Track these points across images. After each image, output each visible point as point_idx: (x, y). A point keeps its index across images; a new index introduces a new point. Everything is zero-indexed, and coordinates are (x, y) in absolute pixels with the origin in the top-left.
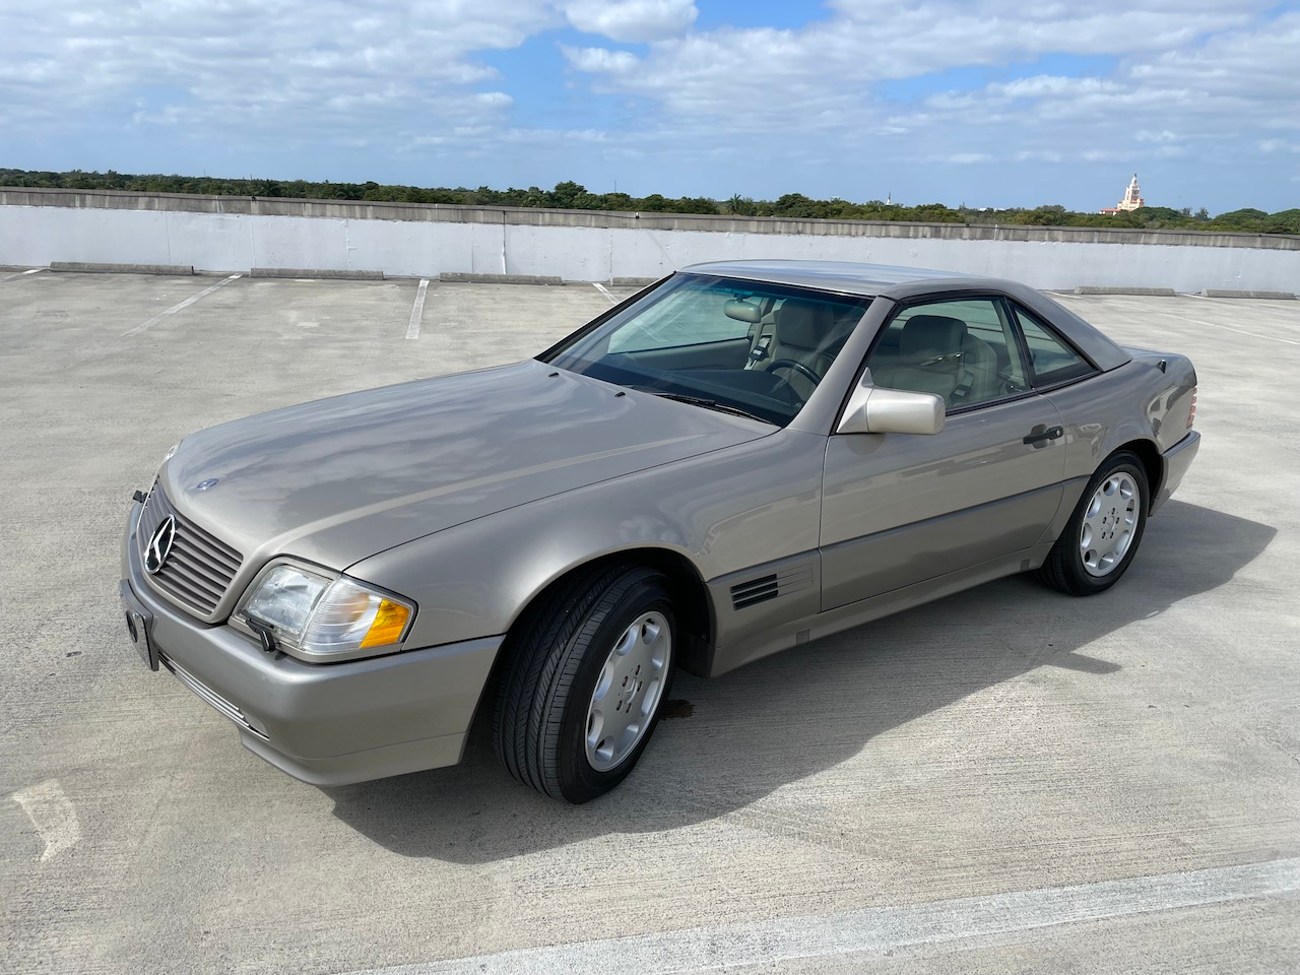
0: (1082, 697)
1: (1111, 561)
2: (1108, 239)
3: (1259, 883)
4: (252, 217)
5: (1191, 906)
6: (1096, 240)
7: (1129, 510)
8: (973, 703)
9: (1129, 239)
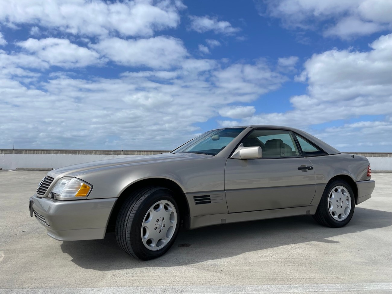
0: (322, 248)
1: (344, 216)
2: (377, 156)
3: (363, 287)
4: (121, 155)
5: (334, 291)
6: (372, 156)
7: (347, 200)
8: (283, 247)
9: (384, 156)
